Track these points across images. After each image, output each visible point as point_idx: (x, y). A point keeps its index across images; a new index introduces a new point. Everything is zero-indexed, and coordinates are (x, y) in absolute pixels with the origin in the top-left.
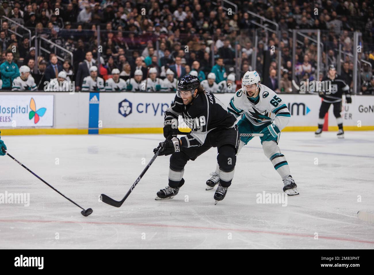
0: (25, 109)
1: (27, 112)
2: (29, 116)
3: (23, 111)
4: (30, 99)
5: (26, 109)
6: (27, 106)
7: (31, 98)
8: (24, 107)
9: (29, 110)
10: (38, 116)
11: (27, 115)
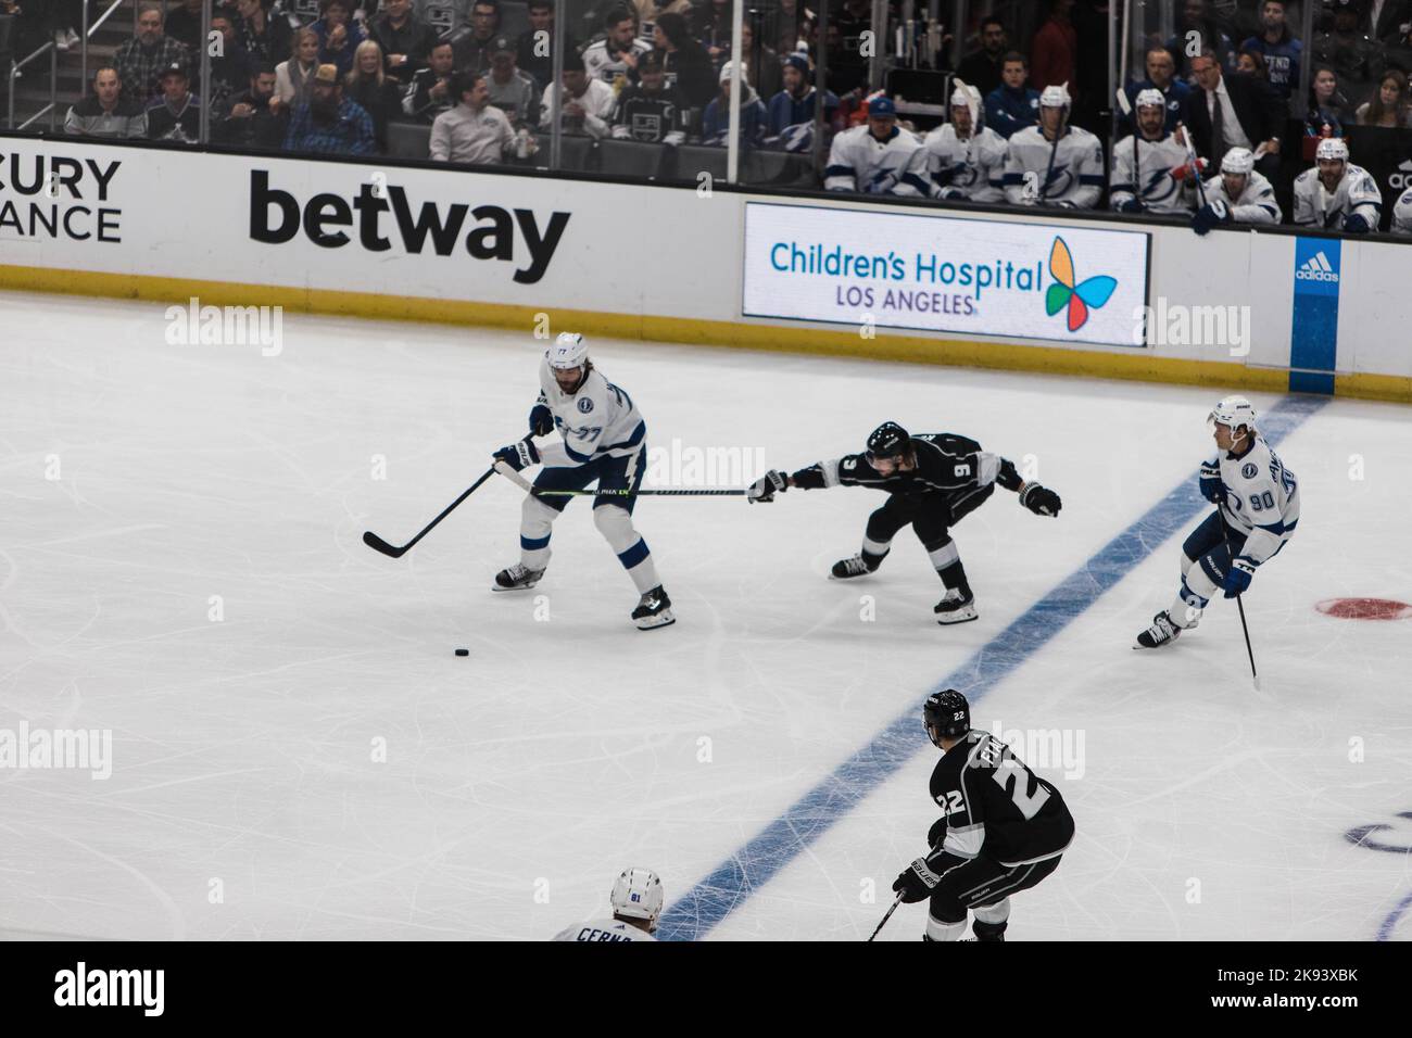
0: (1029, 273)
1: (1039, 288)
2: (1047, 301)
3: (1024, 279)
4: (1053, 240)
5: (1035, 275)
6: (1040, 264)
7: (1054, 237)
8: (1028, 268)
9: (1048, 281)
10: (1084, 303)
11: (1038, 297)
